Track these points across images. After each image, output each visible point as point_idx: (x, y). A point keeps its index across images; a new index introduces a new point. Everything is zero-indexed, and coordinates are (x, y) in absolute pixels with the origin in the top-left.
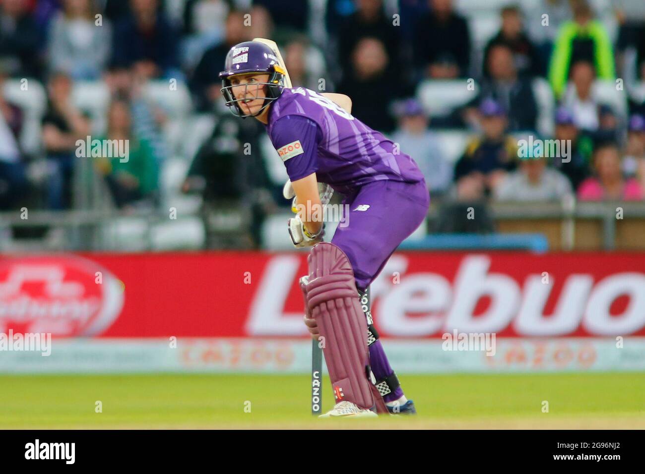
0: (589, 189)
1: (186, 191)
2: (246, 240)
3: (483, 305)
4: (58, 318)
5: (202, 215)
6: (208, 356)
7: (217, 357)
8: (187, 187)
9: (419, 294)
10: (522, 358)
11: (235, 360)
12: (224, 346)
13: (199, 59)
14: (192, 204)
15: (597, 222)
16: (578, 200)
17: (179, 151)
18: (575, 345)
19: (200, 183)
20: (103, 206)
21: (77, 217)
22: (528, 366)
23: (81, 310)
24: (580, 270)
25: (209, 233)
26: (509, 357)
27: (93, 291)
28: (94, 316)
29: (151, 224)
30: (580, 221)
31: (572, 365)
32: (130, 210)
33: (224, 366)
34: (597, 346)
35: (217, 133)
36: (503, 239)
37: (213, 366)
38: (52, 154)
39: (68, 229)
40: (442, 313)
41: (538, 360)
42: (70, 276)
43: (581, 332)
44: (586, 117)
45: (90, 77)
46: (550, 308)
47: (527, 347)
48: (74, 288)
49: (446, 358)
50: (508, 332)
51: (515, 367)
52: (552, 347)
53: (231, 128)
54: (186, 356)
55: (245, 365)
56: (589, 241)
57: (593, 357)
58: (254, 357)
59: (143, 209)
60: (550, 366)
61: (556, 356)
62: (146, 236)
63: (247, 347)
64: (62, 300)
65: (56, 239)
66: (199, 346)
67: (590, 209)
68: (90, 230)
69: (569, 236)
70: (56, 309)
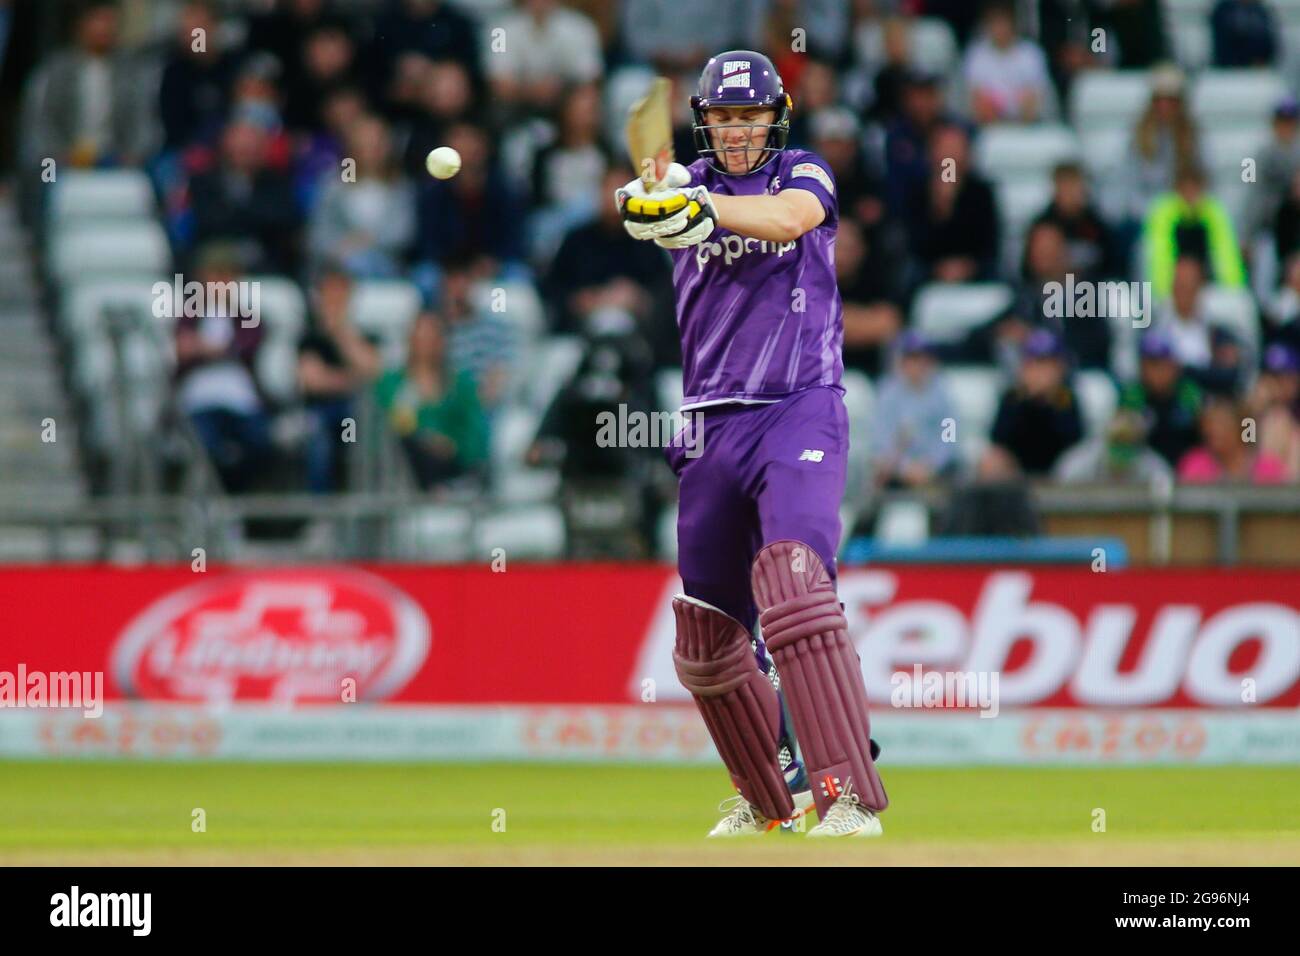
0: (1196, 465)
1: (533, 462)
2: (633, 545)
3: (1019, 655)
4: (321, 671)
5: (560, 502)
6: (567, 734)
7: (582, 735)
8: (536, 455)
9: (914, 635)
10: (1083, 741)
11: (613, 741)
12: (594, 718)
13: (557, 246)
14: (543, 484)
15: (1209, 519)
16: (1178, 483)
17: (524, 397)
18: (1171, 721)
19: (557, 450)
20: (397, 489)
21: (356, 504)
22: (1094, 755)
23: (361, 656)
24: (1180, 598)
25: (573, 533)
26: (1064, 739)
27: (379, 626)
28: (381, 668)
29: (477, 516)
30: (1180, 516)
31: (1166, 754)
32: (444, 494)
33: (594, 751)
34: (1208, 723)
35: (586, 368)
36: (1053, 545)
37: (574, 751)
38: (313, 401)
39: (340, 523)
40: (951, 666)
41: (1111, 746)
42: (343, 601)
43: (1181, 700)
44: (1192, 346)
45: (379, 275)
46: (1129, 660)
47: (1092, 724)
48: (348, 622)
49: (958, 743)
50: (1063, 698)
51: (1072, 756)
52: (1133, 723)
53: (609, 360)
54: (532, 734)
55: (629, 749)
56: (1195, 549)
57: (1200, 741)
58: (643, 737)
59: (464, 492)
60: (1130, 756)
61: (1140, 739)
62: (468, 536)
63: (631, 719)
64: (329, 639)
65: (319, 541)
66: (555, 718)
67: (1198, 497)
68: (375, 526)
69: (1162, 542)
70: (319, 655)
